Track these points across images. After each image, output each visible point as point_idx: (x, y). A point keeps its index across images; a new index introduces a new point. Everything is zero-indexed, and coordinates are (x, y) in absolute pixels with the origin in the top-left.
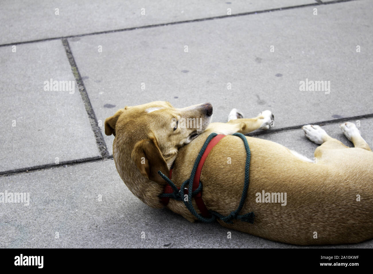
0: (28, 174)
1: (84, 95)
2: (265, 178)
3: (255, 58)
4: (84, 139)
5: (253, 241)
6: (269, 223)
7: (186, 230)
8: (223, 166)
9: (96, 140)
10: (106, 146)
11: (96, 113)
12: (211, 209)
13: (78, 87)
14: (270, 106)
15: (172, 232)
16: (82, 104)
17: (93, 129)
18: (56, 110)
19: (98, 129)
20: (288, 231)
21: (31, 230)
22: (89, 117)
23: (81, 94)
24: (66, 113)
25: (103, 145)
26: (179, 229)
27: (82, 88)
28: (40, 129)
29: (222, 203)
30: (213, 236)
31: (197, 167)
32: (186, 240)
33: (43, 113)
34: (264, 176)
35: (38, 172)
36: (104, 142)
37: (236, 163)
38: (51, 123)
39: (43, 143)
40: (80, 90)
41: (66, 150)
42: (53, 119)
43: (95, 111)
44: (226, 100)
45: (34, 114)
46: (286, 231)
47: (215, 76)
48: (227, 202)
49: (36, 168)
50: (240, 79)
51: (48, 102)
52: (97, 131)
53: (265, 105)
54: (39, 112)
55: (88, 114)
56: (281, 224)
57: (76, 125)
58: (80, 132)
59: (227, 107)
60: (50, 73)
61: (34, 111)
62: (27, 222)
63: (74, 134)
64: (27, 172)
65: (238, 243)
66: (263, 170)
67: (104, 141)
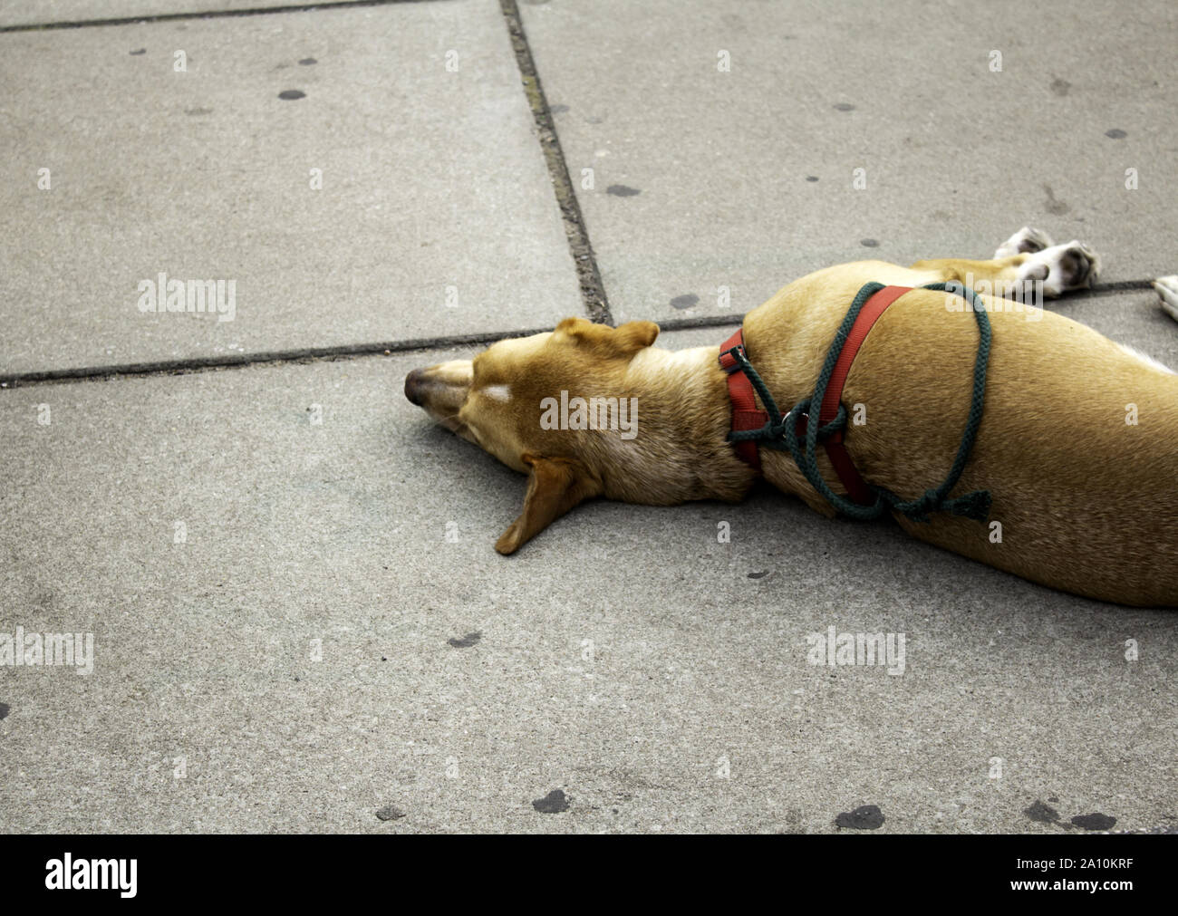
0: (389, 360)
1: (553, 156)
2: (1035, 411)
3: (1051, 81)
4: (548, 276)
5: (998, 584)
6: (1037, 538)
7: (811, 539)
8: (914, 367)
9: (578, 283)
10: (605, 299)
11: (583, 208)
12: (872, 481)
13: (537, 132)
14: (1082, 220)
15: (773, 542)
16: (548, 179)
17: (573, 251)
18: (474, 193)
19: (587, 251)
20: (1090, 561)
21: (391, 506)
22: (564, 218)
23: (546, 154)
24: (500, 202)
25: (599, 296)
26: (793, 534)
27: (548, 136)
28: (428, 241)
29: (905, 467)
30: (885, 560)
31: (835, 367)
32: (811, 565)
33: (437, 198)
34: (1031, 405)
35: (417, 356)
36: (602, 289)
37: (953, 361)
38: (459, 227)
39: (433, 280)
40: (542, 141)
41: (496, 303)
42: (465, 217)
43: (582, 202)
44: (955, 196)
45: (413, 199)
46: (1084, 562)
47: (930, 124)
48: (921, 467)
49: (411, 345)
50: (1003, 140)
51: (452, 170)
52: (585, 257)
53: (1068, 216)
54: (426, 194)
55: (563, 208)
56: (1073, 542)
57: (527, 238)
58: (537, 258)
59: (958, 213)
60: (461, 89)
61: (413, 191)
62: (382, 484)
63: (519, 259)
64: (387, 355)
65: (954, 585)
66: (1031, 388)
67: (601, 285)
